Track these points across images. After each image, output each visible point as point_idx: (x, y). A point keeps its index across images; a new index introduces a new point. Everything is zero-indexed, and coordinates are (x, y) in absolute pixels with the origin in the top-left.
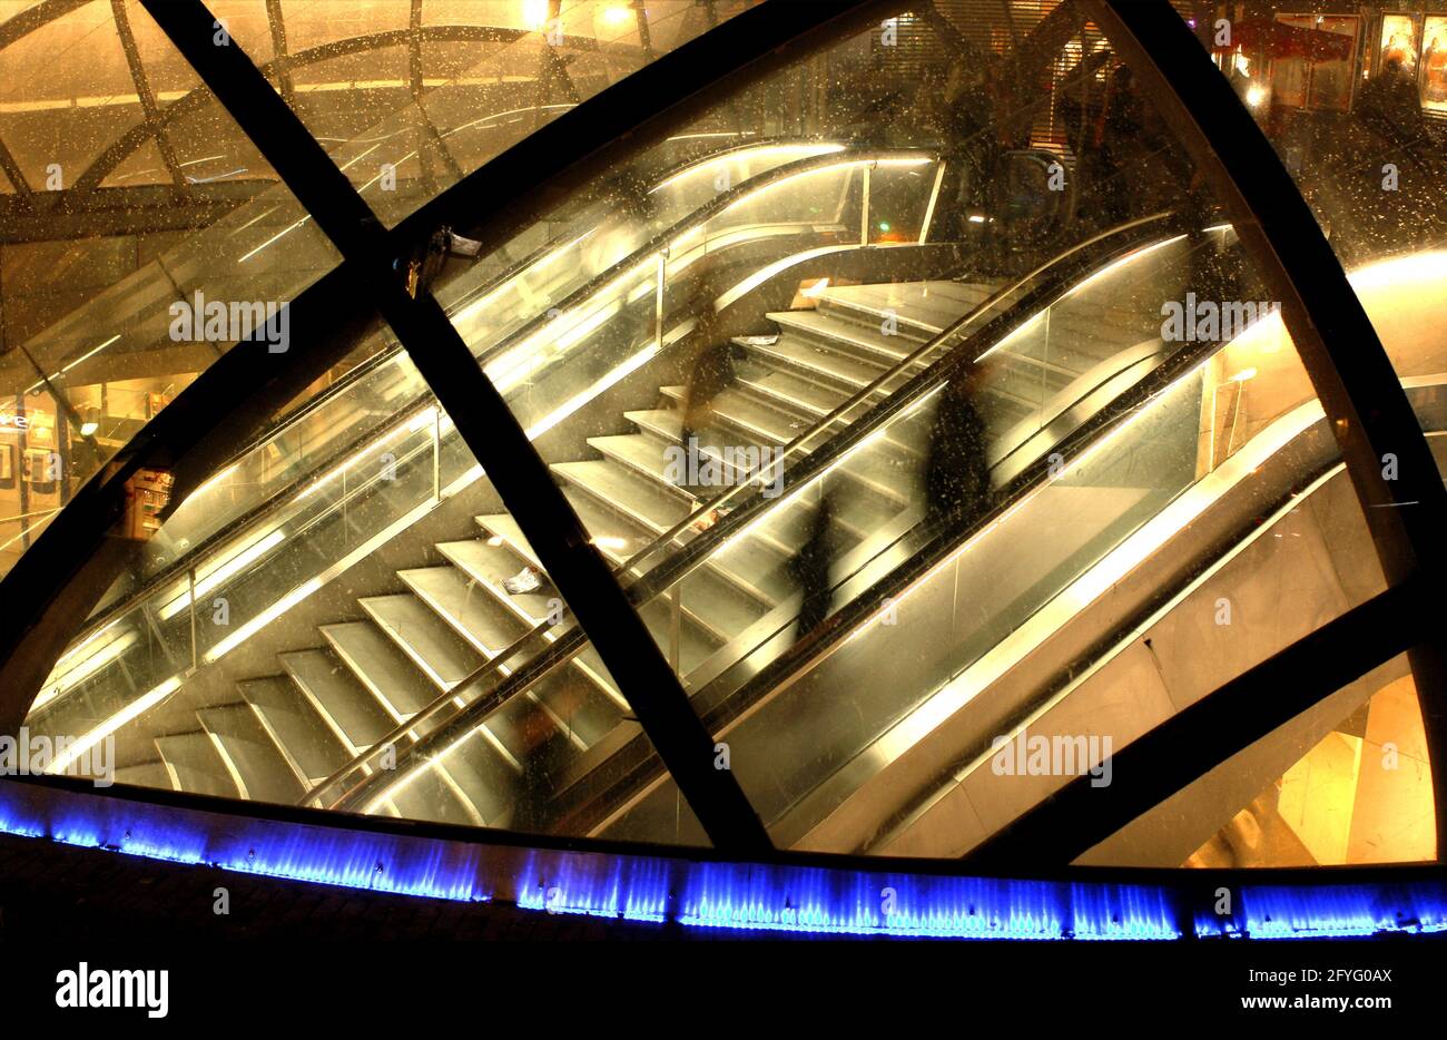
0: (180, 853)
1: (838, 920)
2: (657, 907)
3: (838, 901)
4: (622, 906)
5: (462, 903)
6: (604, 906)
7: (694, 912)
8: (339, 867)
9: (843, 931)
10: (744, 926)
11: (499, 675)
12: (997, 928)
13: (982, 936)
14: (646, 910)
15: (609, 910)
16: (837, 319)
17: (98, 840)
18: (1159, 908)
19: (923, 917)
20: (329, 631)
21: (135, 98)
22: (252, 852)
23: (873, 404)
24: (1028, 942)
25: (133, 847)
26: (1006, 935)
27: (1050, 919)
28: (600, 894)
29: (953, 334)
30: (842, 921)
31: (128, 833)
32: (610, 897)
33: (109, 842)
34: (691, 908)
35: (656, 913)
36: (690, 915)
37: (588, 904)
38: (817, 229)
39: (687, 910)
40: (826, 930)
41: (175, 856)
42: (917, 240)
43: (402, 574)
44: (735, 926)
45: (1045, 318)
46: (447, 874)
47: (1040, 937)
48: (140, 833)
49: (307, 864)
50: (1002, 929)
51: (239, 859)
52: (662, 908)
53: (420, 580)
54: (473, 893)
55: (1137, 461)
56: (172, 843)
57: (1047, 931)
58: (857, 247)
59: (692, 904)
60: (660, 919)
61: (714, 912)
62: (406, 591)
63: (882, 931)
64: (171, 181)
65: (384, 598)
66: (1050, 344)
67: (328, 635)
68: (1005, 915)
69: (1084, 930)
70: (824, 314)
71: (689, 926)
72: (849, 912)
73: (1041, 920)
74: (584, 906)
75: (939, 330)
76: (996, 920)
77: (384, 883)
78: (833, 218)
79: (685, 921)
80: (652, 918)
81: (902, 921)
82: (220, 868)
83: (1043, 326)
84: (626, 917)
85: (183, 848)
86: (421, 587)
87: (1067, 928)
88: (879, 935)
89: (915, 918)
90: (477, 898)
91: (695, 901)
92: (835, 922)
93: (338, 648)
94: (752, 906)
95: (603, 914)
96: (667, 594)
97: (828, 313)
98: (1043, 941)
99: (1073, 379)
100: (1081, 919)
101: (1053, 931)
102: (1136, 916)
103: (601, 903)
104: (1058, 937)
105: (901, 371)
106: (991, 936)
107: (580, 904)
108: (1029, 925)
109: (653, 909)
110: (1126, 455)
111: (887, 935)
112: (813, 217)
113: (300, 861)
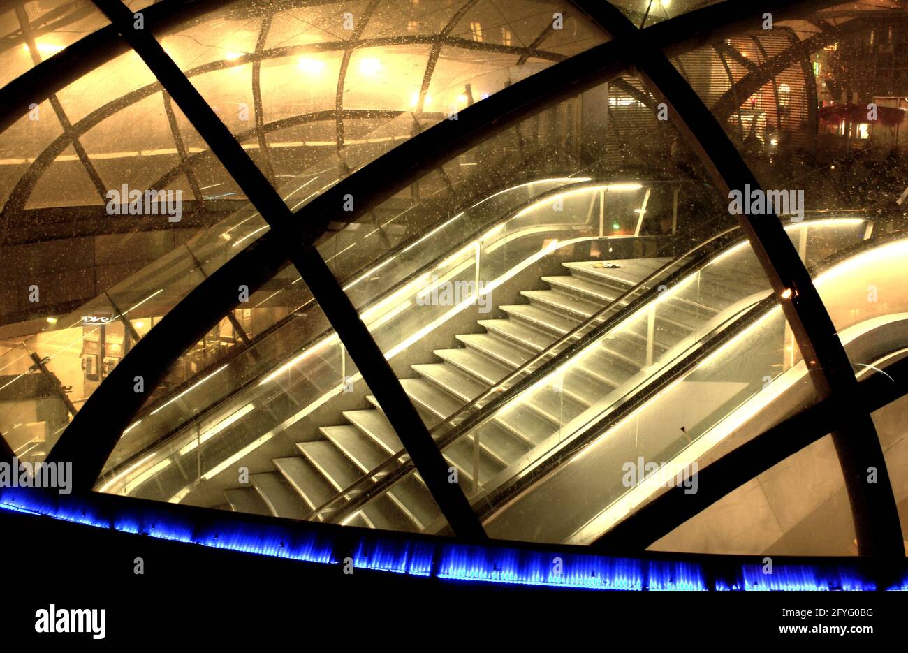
0: (180, 538)
1: (522, 578)
2: (426, 569)
3: (522, 568)
4: (408, 568)
5: (325, 564)
6: (399, 568)
7: (446, 572)
8: (261, 546)
9: (524, 583)
10: (471, 579)
11: (371, 482)
12: (607, 584)
13: (599, 588)
14: (420, 570)
15: (401, 569)
16: (583, 280)
17: (137, 530)
18: (696, 575)
19: (568, 578)
20: (278, 462)
21: (175, 151)
22: (216, 537)
23: (594, 327)
24: (623, 591)
25: (156, 534)
26: (612, 588)
27: (636, 580)
28: (396, 561)
29: (643, 287)
30: (524, 579)
31: (153, 527)
32: (402, 563)
33: (144, 531)
34: (444, 570)
35: (426, 572)
36: (444, 573)
37: (390, 567)
38: (574, 228)
39: (442, 571)
40: (515, 582)
41: (177, 539)
42: (633, 234)
43: (322, 429)
44: (467, 579)
45: (698, 276)
46: (317, 551)
47: (630, 589)
48: (160, 526)
49: (245, 544)
50: (610, 585)
51: (210, 540)
52: (429, 569)
53: (332, 433)
54: (330, 560)
55: (746, 360)
56: (176, 532)
57: (634, 587)
58: (597, 238)
59: (445, 567)
60: (428, 575)
61: (456, 572)
62: (324, 439)
63: (546, 584)
64: (195, 199)
65: (311, 443)
66: (700, 292)
67: (278, 464)
68: (612, 578)
69: (654, 586)
70: (576, 278)
71: (443, 579)
72: (528, 574)
73: (632, 580)
74: (388, 567)
75: (634, 284)
76: (608, 580)
77: (285, 554)
78: (585, 221)
79: (441, 576)
80: (423, 574)
81: (557, 579)
82: (200, 545)
83: (696, 282)
84: (410, 573)
85: (181, 534)
86: (333, 436)
87: (645, 584)
88: (544, 586)
89: (564, 579)
90: (332, 563)
91: (446, 566)
92: (520, 579)
93: (283, 472)
94: (477, 570)
95: (398, 571)
96: (471, 437)
97: (579, 277)
98: (632, 591)
99: (717, 314)
100: (653, 581)
101: (637, 586)
102: (684, 581)
103: (397, 566)
104: (640, 589)
105: (611, 308)
106: (604, 588)
107: (386, 567)
108: (624, 583)
109: (424, 570)
110: (740, 355)
111: (548, 586)
112: (574, 221)
113: (241, 543)
